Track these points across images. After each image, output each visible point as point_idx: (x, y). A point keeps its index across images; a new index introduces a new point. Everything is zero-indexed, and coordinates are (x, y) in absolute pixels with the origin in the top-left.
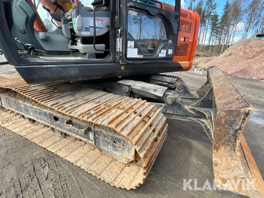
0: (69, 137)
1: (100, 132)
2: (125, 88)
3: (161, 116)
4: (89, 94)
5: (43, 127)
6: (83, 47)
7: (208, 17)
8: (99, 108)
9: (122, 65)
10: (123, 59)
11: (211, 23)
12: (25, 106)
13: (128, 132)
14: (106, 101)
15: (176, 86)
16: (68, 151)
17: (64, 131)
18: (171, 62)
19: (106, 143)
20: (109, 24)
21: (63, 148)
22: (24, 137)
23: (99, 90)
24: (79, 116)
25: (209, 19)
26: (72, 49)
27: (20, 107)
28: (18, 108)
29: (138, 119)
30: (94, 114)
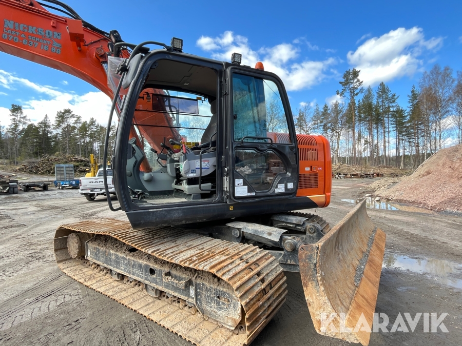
0: (164, 299)
1: (203, 284)
2: (236, 232)
3: (276, 265)
4: (192, 240)
5: (133, 286)
6: (188, 188)
7: (386, 115)
8: (202, 255)
9: (231, 205)
10: (230, 199)
11: (393, 123)
12: (117, 257)
13: (229, 277)
14: (211, 248)
15: (306, 228)
16: (163, 315)
17: (160, 288)
18: (294, 198)
19: (209, 300)
20: (216, 164)
21: (157, 311)
22: (111, 297)
23: (204, 235)
24: (181, 262)
25: (388, 117)
26: (175, 189)
27: (110, 259)
28: (107, 260)
29: (243, 265)
30: (196, 260)
